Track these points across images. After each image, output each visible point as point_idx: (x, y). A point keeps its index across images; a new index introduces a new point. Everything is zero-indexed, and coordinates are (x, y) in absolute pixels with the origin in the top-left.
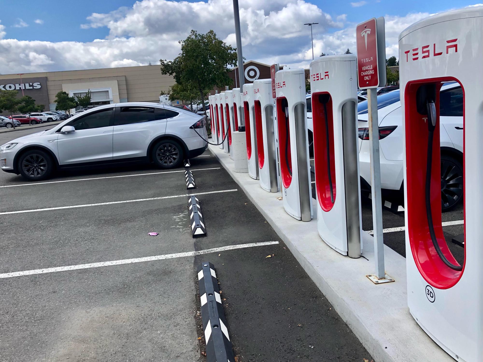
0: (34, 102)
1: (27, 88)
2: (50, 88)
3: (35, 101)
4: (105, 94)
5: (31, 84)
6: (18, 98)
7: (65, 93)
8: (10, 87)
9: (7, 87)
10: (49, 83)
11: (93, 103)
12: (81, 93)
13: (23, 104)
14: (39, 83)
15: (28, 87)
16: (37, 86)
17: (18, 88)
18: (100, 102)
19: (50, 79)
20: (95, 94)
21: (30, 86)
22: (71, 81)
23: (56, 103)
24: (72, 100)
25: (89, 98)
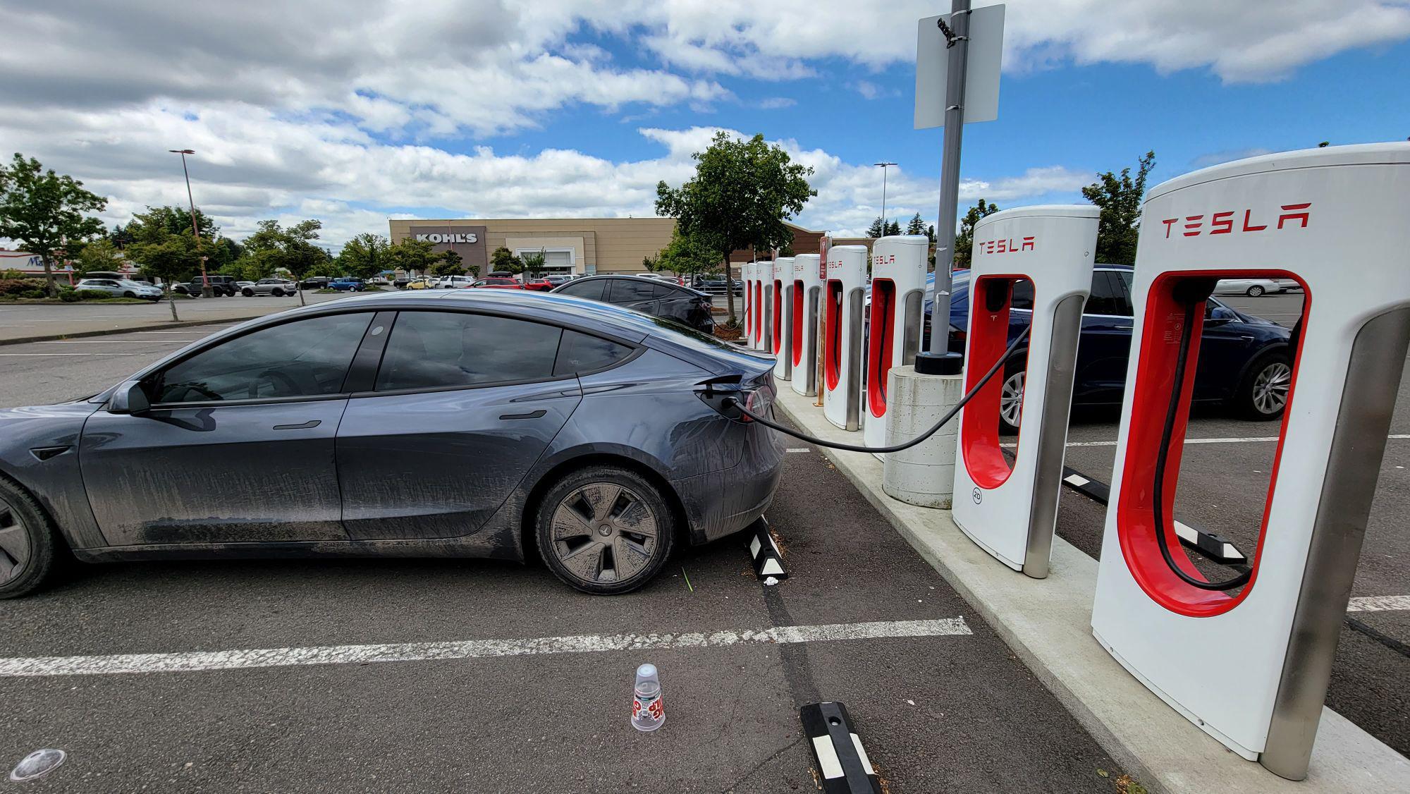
0: (461, 261)
1: (457, 241)
2: (488, 243)
3: (461, 258)
4: (564, 256)
5: (463, 235)
6: (434, 253)
7: (507, 250)
8: (435, 238)
9: (432, 238)
10: (488, 236)
11: (548, 268)
12: (531, 253)
13: (443, 262)
14: (474, 235)
15: (459, 240)
16: (472, 238)
17: (445, 240)
18: (558, 268)
19: (490, 229)
20: (551, 256)
21: (462, 238)
22: (519, 234)
23: (494, 264)
24: (516, 261)
25: (542, 262)
